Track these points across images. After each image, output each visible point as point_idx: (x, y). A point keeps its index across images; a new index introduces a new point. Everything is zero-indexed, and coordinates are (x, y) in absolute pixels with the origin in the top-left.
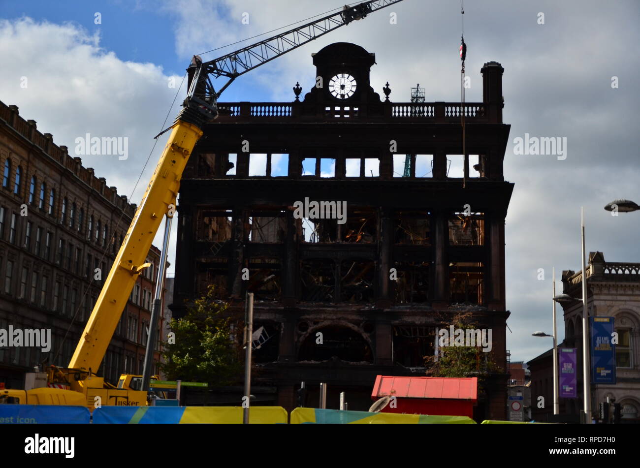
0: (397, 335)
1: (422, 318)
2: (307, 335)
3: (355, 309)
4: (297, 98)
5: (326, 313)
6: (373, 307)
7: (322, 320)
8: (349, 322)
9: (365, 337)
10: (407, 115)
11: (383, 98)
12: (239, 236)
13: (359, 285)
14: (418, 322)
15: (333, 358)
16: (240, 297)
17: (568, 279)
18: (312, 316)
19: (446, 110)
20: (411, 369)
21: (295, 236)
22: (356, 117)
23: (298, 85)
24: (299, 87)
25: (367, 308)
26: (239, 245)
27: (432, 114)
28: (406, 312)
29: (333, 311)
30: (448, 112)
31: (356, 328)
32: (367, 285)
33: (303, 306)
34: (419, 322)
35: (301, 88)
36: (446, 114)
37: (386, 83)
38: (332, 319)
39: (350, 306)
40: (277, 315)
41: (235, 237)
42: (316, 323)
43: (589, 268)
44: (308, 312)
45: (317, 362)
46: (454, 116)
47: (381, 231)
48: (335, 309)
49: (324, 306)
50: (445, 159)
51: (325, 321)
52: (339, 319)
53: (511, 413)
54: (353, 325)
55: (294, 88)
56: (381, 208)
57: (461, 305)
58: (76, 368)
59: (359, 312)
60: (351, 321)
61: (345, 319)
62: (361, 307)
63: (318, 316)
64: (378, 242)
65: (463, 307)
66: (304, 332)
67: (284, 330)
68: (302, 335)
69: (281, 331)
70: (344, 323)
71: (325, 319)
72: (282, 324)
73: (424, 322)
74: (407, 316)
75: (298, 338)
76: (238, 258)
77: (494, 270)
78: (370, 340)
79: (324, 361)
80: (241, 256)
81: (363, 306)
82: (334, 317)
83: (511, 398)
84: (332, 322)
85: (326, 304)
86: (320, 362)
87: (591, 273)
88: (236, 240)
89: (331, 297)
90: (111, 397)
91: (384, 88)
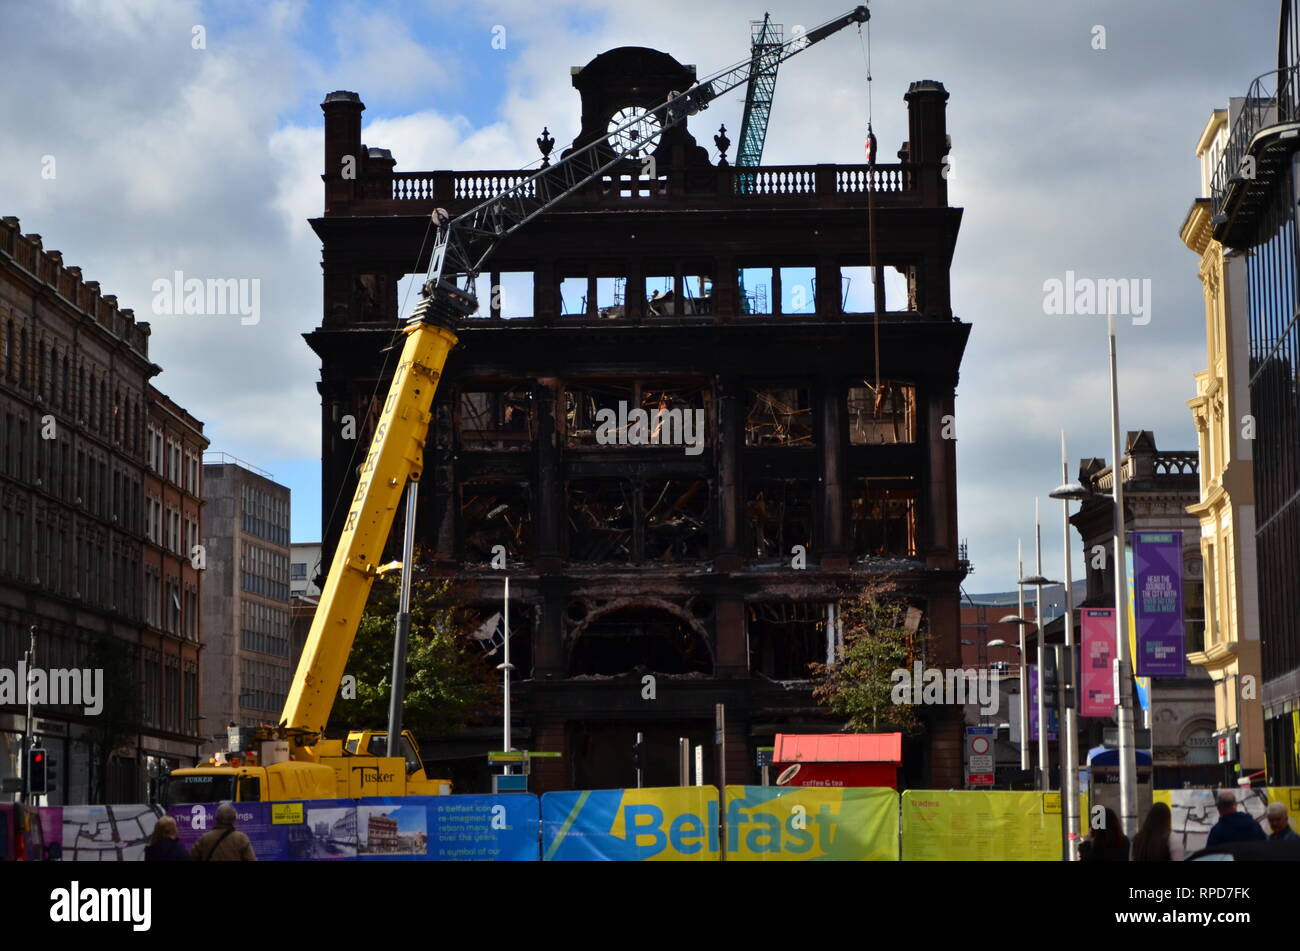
0: (755, 620)
1: (802, 587)
2: (585, 627)
3: (675, 575)
4: (546, 159)
5: (619, 583)
6: (709, 570)
7: (613, 598)
8: (663, 599)
9: (695, 627)
10: (763, 190)
11: (714, 158)
12: (446, 439)
13: (679, 524)
14: (794, 596)
15: (636, 668)
16: (452, 558)
17: (1092, 477)
18: (593, 591)
19: (838, 180)
20: (784, 683)
21: (554, 436)
22: (664, 195)
23: (546, 133)
24: (549, 138)
25: (698, 571)
26: (446, 458)
27: (811, 187)
28: (772, 577)
29: (632, 579)
30: (841, 183)
31: (677, 610)
32: (695, 526)
33: (575, 570)
34: (797, 596)
35: (553, 140)
36: (838, 187)
37: (720, 127)
38: (633, 595)
39: (663, 568)
40: (527, 592)
41: (437, 442)
42: (601, 603)
43: (1126, 462)
44: (586, 584)
45: (607, 678)
46: (853, 190)
47: (720, 421)
48: (634, 576)
49: (616, 572)
50: (839, 276)
51: (619, 599)
52: (646, 594)
53: (972, 758)
54: (671, 604)
55: (539, 140)
56: (717, 377)
57: (874, 558)
58: (295, 726)
59: (682, 580)
60: (668, 598)
61: (655, 593)
62: (685, 569)
63: (605, 591)
64: (715, 443)
65: (878, 563)
66: (578, 620)
67: (541, 620)
68: (576, 627)
69: (535, 620)
70: (654, 601)
71: (618, 595)
72: (537, 607)
73: (806, 595)
74: (775, 583)
75: (569, 633)
76: (445, 483)
77: (936, 491)
78: (704, 632)
79: (621, 675)
80: (451, 478)
81: (690, 568)
82: (637, 591)
83: (971, 732)
84: (632, 600)
85: (620, 566)
86: (612, 677)
87: (1130, 474)
88: (440, 448)
89: (627, 550)
90: (354, 768)
91: (716, 137)
